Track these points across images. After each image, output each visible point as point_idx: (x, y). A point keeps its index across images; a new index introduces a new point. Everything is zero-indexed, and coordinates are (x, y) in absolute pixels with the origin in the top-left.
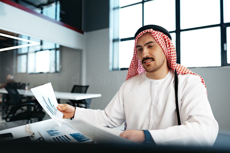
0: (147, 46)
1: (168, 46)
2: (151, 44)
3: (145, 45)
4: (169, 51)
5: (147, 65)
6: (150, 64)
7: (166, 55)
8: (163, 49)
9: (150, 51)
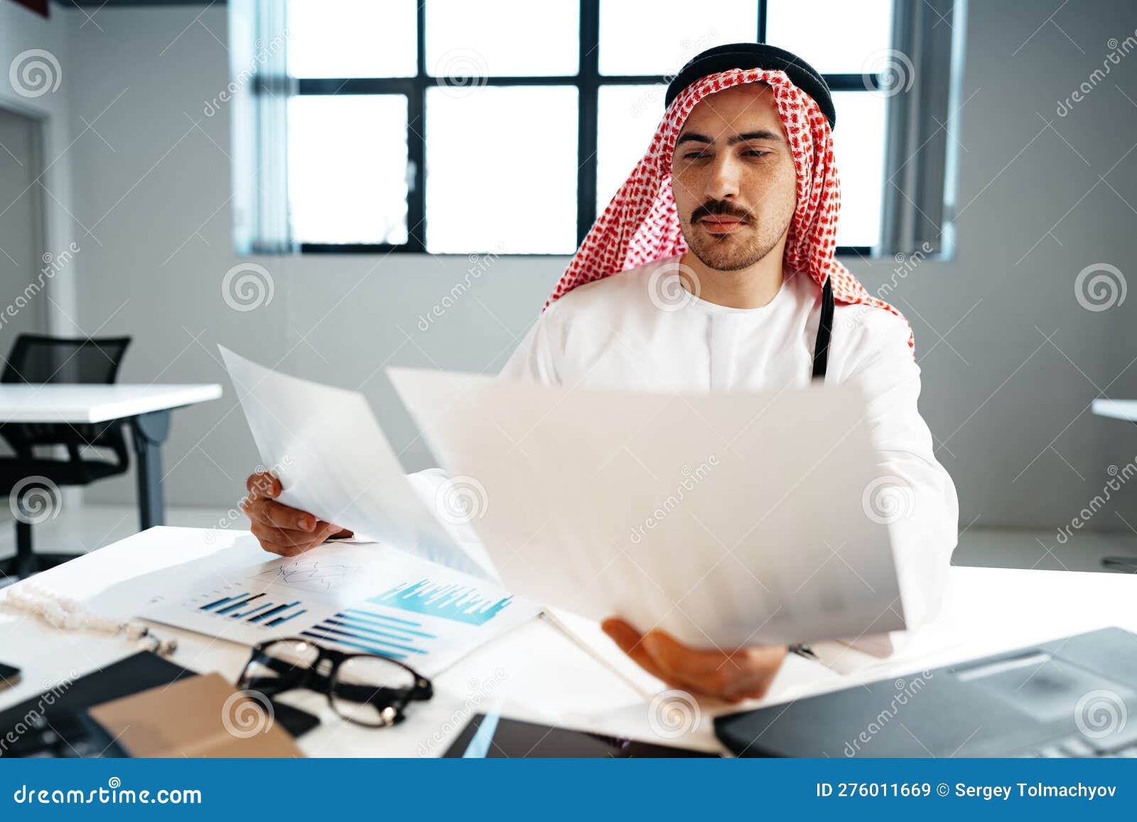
0: (739, 144)
1: (820, 167)
2: (761, 141)
3: (732, 141)
4: (819, 191)
5: (716, 236)
6: (729, 235)
7: (800, 207)
8: (799, 177)
9: (745, 174)
